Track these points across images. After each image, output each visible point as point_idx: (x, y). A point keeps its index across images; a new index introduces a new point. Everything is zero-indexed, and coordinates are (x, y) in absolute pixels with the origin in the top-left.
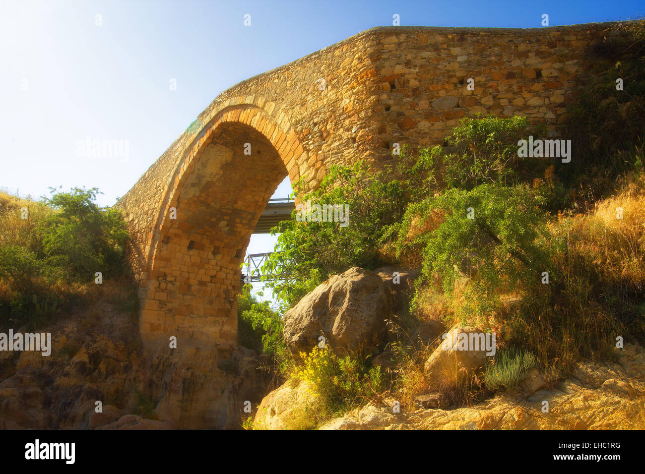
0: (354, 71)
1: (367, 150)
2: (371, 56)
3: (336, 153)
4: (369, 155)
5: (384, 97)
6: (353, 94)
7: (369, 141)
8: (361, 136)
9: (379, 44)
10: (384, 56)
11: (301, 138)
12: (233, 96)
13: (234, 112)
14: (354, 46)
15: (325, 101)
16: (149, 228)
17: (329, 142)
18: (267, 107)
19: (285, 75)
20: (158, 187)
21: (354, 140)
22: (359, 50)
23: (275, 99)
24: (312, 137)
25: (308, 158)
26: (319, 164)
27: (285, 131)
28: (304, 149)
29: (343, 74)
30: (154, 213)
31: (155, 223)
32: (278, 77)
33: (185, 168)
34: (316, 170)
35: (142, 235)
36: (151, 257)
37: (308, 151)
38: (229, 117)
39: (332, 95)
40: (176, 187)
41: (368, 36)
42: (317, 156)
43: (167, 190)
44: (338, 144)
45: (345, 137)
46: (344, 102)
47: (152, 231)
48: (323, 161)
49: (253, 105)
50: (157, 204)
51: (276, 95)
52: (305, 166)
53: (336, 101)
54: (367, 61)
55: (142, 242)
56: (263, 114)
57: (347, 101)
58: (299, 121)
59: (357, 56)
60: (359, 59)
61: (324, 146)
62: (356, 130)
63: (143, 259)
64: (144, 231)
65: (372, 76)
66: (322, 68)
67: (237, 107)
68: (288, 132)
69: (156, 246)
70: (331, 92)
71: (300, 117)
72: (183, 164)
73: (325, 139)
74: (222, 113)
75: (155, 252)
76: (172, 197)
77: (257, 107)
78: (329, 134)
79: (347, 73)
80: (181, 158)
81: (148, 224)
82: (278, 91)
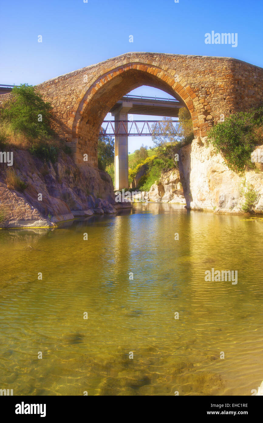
0: (224, 72)
1: (231, 104)
2: (231, 69)
3: (216, 102)
4: (232, 106)
5: (236, 86)
6: (224, 82)
7: (232, 101)
8: (228, 99)
9: (234, 65)
10: (236, 71)
11: (194, 91)
12: (141, 58)
13: (142, 66)
14: (223, 62)
15: (208, 80)
16: (69, 112)
17: (212, 97)
18: (169, 71)
19: (181, 60)
20: (73, 90)
21: (225, 99)
22: (225, 65)
23: (175, 70)
24: (201, 92)
25: (199, 100)
26: (206, 104)
27: (183, 85)
28: (197, 96)
29: (218, 72)
30: (73, 104)
31: (76, 110)
32: (176, 59)
33: (101, 85)
34: (204, 106)
35: (63, 115)
36: (74, 127)
37: (199, 97)
38: (138, 67)
39: (212, 78)
40: (94, 94)
41: (230, 60)
42: (205, 100)
43: (85, 93)
44: (216, 98)
45: (220, 97)
46: (219, 83)
47: (74, 113)
48: (208, 103)
49: (159, 67)
50: (74, 100)
51: (175, 68)
52: (198, 103)
53: (214, 82)
54: (230, 71)
55: (63, 118)
56: (165, 73)
57: (221, 83)
58: (192, 83)
59: (224, 67)
60: (226, 68)
61: (208, 97)
62: (226, 96)
63: (67, 127)
64: (64, 113)
65: (232, 77)
66: (205, 65)
67: (144, 65)
68: (185, 86)
69: (78, 121)
70: (212, 77)
71: (193, 82)
72: (98, 83)
73: (208, 95)
74: (131, 64)
75: (78, 125)
76: (90, 98)
77: (161, 69)
78: (211, 93)
79: (220, 72)
80: (96, 79)
81: (68, 109)
82: (177, 66)
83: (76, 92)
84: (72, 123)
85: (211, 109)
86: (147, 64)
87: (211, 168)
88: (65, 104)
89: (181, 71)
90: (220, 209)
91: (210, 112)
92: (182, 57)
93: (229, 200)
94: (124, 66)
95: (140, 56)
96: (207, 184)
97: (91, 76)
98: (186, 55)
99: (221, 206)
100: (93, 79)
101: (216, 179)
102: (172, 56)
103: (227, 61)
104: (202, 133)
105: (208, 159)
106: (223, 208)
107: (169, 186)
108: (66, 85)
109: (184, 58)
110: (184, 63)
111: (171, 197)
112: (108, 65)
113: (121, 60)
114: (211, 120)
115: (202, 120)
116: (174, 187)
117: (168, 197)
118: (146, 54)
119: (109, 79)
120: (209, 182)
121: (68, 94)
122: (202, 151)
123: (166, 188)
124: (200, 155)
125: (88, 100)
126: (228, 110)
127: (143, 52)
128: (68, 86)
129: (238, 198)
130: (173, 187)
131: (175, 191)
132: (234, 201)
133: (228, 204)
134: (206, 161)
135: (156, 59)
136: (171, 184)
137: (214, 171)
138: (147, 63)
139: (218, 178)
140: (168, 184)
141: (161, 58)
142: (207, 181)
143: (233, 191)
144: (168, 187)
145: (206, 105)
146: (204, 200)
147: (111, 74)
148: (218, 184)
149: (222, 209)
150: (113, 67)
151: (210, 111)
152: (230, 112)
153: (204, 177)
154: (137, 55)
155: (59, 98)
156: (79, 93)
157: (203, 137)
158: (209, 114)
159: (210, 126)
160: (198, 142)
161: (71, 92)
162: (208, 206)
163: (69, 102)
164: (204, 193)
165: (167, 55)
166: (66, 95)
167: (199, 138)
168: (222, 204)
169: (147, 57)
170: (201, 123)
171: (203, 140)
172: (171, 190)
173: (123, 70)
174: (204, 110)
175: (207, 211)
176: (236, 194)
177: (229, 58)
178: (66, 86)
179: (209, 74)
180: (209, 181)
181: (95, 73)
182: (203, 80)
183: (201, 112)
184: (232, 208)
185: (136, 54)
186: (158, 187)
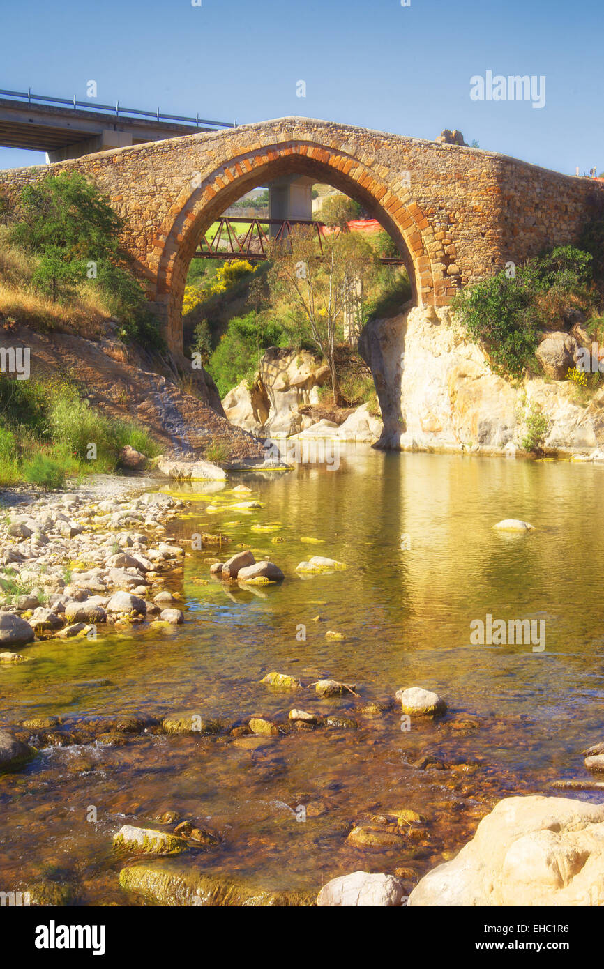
0: (483, 182)
1: (495, 245)
2: (497, 177)
4: (497, 249)
5: (506, 210)
6: (483, 200)
7: (496, 239)
9: (502, 169)
10: (505, 180)
11: (424, 214)
12: (317, 133)
13: (318, 150)
14: (482, 161)
15: (452, 193)
16: (152, 234)
17: (459, 228)
18: (376, 168)
19: (399, 147)
20: (161, 186)
21: (483, 235)
22: (486, 168)
23: (389, 166)
24: (439, 217)
25: (434, 233)
26: (447, 241)
27: (403, 200)
28: (430, 224)
29: (471, 179)
30: (160, 217)
31: (168, 230)
32: (389, 145)
33: (226, 181)
34: (443, 245)
35: (135, 239)
36: (162, 268)
37: (433, 227)
38: (310, 152)
39: (460, 191)
40: (210, 198)
41: (495, 159)
42: (445, 234)
43: (188, 195)
44: (468, 232)
45: (475, 230)
46: (474, 203)
47: (161, 238)
48: (452, 240)
49: (354, 157)
50: (163, 207)
51: (389, 162)
52: (431, 238)
53: (465, 199)
54: (494, 180)
55: (135, 246)
56: (367, 170)
57: (477, 203)
58: (421, 198)
59: (485, 171)
60: (487, 174)
61: (452, 229)
62: (486, 228)
63: (145, 268)
64: (139, 235)
65: (498, 193)
66: (448, 163)
67: (324, 148)
68: (407, 202)
69: (172, 257)
70: (460, 189)
71: (423, 195)
72: (220, 175)
73: (452, 224)
74: (296, 143)
75: (171, 264)
76: (202, 208)
77: (359, 161)
78: (457, 222)
79: (476, 181)
80: (215, 167)
81: (149, 228)
82: (392, 160)
83: (167, 190)
84: (159, 260)
85: (457, 253)
86: (330, 148)
87: (457, 369)
88: (140, 214)
89: (399, 170)
90: (480, 447)
91: (454, 259)
92: (403, 142)
93: (498, 430)
94: (280, 146)
95: (315, 129)
96: (447, 399)
97: (203, 158)
98: (409, 137)
99: (482, 442)
100: (209, 166)
101: (470, 392)
102: (382, 136)
103: (489, 159)
104: (438, 300)
105: (449, 351)
106: (486, 444)
107: (289, 395)
108: (144, 172)
109: (407, 144)
110: (406, 153)
111: (295, 425)
112: (244, 139)
113: (273, 131)
114: (457, 274)
115: (439, 272)
116: (302, 399)
117: (288, 425)
118: (328, 125)
119: (245, 171)
120: (453, 395)
121: (148, 194)
122: (436, 333)
123: (281, 399)
124: (433, 341)
125: (195, 212)
126: (489, 257)
127: (320, 121)
128: (146, 174)
129: (513, 427)
130: (300, 398)
131: (305, 410)
132: (507, 432)
133: (497, 437)
134: (444, 354)
135: (348, 139)
136: (293, 391)
137: (463, 376)
138: (329, 145)
139: (472, 389)
140: (286, 389)
141: (359, 137)
142: (447, 393)
143: (504, 415)
144: (285, 397)
145: (447, 245)
146: (439, 430)
147: (250, 160)
148: (475, 401)
149: (484, 447)
150: (255, 144)
151: (454, 256)
152: (493, 260)
153: (440, 386)
154: (309, 126)
155: (125, 198)
156: (175, 194)
157: (440, 307)
158: (452, 261)
159: (454, 287)
160: (429, 316)
161: (154, 189)
162: (447, 443)
163: (150, 211)
164: (440, 417)
165: (371, 134)
166: (142, 195)
167: (432, 309)
168: (483, 438)
169: (331, 132)
170: (437, 278)
171: (441, 313)
172: (296, 408)
173: (276, 155)
174: (443, 254)
175: (443, 452)
176: (509, 420)
177: (495, 153)
178: (141, 173)
179: (454, 182)
180: (451, 393)
181: (214, 153)
182: (442, 192)
183: (436, 257)
184: (503, 444)
185: (307, 124)
186: (252, 398)
